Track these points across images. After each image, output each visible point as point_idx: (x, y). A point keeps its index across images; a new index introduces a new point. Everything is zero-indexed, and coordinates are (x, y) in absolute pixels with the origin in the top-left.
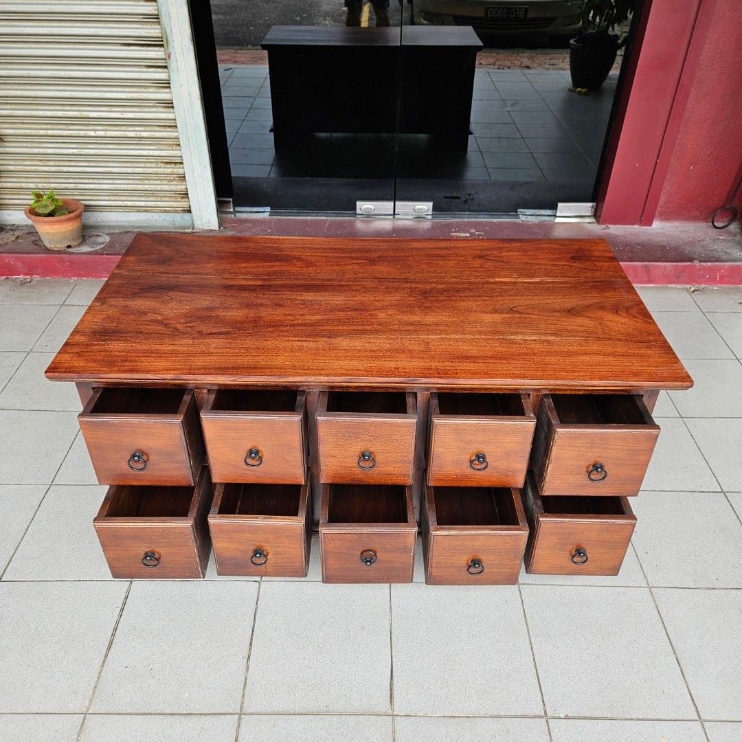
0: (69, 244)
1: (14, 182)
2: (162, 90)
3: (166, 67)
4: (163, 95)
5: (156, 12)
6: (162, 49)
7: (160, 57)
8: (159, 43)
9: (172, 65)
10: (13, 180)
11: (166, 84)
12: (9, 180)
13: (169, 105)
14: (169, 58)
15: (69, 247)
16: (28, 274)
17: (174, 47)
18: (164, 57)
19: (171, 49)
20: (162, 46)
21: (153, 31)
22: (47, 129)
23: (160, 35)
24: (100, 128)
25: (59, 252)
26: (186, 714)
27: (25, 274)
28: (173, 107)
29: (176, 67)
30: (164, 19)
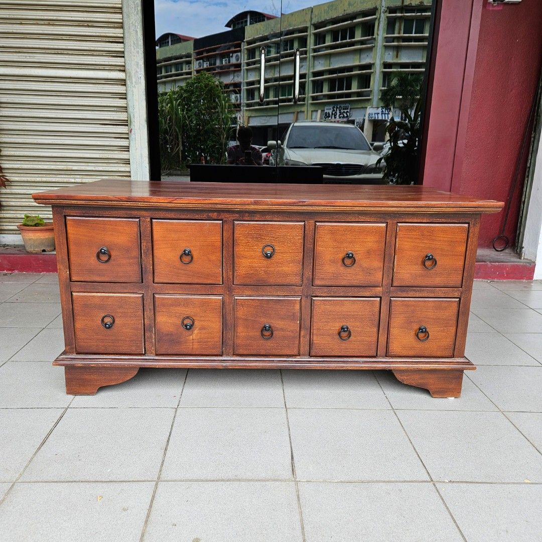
0: (44, 249)
1: (13, 214)
2: (124, 153)
3: (128, 138)
4: (124, 155)
5: (126, 105)
6: (127, 127)
7: (125, 132)
8: (126, 123)
9: (132, 136)
10: (12, 212)
11: (127, 149)
12: (9, 212)
13: (127, 162)
14: (131, 132)
15: (44, 251)
16: (10, 270)
17: (134, 126)
18: (127, 132)
19: (132, 127)
20: (127, 125)
21: (123, 116)
22: (42, 177)
23: (126, 119)
24: (78, 176)
25: (36, 253)
26: (108, 482)
27: (8, 270)
28: (129, 164)
29: (134, 138)
30: (130, 109)
